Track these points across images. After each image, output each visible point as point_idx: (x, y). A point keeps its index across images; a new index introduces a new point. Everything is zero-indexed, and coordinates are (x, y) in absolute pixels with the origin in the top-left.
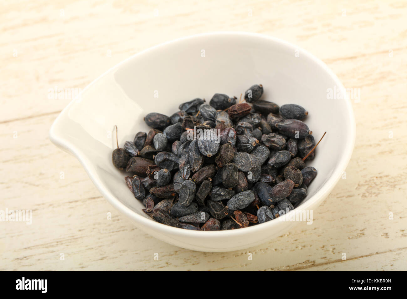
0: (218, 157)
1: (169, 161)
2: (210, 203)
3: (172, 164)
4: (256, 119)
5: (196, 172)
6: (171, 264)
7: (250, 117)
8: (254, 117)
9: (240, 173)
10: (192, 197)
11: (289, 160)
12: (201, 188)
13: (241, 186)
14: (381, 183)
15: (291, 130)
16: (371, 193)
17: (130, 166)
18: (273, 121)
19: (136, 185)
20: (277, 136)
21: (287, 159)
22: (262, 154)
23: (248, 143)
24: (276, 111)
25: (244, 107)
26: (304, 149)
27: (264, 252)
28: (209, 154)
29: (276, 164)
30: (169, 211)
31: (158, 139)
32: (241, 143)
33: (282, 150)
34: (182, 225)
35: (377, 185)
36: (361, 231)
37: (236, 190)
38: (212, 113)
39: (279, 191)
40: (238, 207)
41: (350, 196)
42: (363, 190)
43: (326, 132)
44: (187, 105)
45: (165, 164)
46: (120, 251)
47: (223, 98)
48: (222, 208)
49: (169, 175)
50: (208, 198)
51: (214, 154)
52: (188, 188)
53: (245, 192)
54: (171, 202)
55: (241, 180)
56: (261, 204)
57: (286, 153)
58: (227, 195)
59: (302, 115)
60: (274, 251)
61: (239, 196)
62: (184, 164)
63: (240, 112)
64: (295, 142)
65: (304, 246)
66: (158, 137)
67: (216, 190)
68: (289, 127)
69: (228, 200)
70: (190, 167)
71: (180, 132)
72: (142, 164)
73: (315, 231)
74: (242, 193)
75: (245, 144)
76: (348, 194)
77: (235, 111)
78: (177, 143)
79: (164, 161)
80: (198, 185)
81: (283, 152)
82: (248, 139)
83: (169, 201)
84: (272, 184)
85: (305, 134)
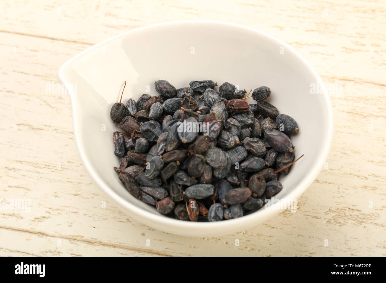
0: (192, 145)
1: (152, 133)
2: (172, 183)
3: (153, 136)
4: (250, 119)
5: (168, 151)
6: (131, 222)
7: (245, 116)
8: (248, 117)
9: (207, 167)
10: (157, 173)
11: (261, 169)
12: (167, 168)
13: (204, 178)
14: (351, 215)
15: (274, 141)
16: (337, 222)
17: (123, 123)
18: (265, 126)
19: (118, 143)
20: (260, 142)
21: (259, 168)
22: (238, 155)
23: (227, 141)
24: (274, 117)
25: (243, 105)
26: (280, 163)
27: (215, 241)
28: (184, 140)
29: (247, 168)
30: (136, 177)
31: (154, 108)
32: (221, 138)
33: (259, 157)
34: (143, 193)
35: (346, 216)
36: (310, 253)
37: (199, 180)
38: (213, 101)
39: (234, 196)
40: (194, 197)
41: (316, 218)
42: (331, 215)
43: (303, 155)
44: (197, 83)
45: (147, 134)
46: (94, 194)
47: (230, 89)
48: (179, 192)
49: (145, 146)
50: (172, 179)
51: (189, 141)
52: (155, 164)
53: (205, 185)
54: (142, 169)
55: (206, 173)
56: (218, 201)
57: (260, 161)
58: (189, 182)
59: (292, 131)
60: (225, 243)
61: (198, 187)
62: (161, 141)
63: (237, 108)
64: (275, 153)
65: (253, 249)
66: (154, 106)
67: (181, 174)
68: (273, 138)
69: (187, 187)
70: (165, 146)
71: (178, 107)
72: (132, 126)
73: (269, 238)
74: (203, 185)
75: (224, 141)
76: (316, 215)
77: (233, 106)
78: (168, 117)
79: (147, 131)
80: (166, 164)
81: (258, 160)
82: (229, 137)
83: (141, 168)
84: (235, 186)
85: (285, 149)
